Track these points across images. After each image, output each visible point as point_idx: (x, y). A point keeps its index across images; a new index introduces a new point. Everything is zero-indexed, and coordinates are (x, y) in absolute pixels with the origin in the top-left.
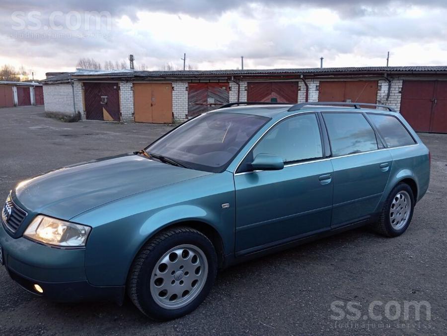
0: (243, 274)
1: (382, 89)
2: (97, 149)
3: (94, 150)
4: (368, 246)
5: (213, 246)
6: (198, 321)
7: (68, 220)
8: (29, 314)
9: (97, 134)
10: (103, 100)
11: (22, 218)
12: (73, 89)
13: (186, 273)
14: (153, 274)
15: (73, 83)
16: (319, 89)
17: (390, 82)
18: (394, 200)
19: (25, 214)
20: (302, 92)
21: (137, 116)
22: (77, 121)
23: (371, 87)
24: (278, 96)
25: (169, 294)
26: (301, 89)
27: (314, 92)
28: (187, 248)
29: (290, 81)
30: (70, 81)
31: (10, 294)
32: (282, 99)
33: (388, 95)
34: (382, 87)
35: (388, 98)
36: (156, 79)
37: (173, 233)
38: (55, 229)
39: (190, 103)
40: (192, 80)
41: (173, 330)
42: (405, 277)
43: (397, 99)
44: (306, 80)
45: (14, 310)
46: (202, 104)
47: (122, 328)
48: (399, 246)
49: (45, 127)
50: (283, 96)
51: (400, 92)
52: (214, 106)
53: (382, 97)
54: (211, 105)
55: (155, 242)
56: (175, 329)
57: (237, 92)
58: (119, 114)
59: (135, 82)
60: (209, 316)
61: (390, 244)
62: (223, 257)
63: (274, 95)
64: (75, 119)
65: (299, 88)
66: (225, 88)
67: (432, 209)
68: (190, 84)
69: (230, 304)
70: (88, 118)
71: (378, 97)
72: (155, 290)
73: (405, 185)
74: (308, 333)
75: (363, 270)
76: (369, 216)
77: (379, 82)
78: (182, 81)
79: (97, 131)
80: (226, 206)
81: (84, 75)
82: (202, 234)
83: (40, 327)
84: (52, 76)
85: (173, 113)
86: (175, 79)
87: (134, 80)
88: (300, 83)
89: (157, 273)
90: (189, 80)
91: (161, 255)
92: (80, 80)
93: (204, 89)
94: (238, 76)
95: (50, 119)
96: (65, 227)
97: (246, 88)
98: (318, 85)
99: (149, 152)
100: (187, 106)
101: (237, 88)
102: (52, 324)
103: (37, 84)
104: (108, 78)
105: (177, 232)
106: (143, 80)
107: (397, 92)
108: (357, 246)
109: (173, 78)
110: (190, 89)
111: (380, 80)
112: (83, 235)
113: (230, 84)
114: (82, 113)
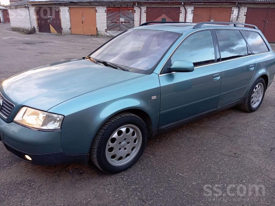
0: (160, 139)
1: (234, 13)
2: (49, 53)
3: (47, 53)
4: (237, 119)
5: (145, 125)
6: (137, 172)
7: (46, 110)
8: (21, 171)
9: (48, 42)
10: (49, 19)
11: (12, 108)
12: (29, 12)
13: (128, 143)
14: (107, 145)
15: (29, 7)
16: (194, 12)
17: (239, 8)
18: (255, 89)
19: (13, 106)
20: (182, 14)
21: (73, 30)
22: (33, 34)
23: (227, 11)
24: (166, 17)
25: (118, 157)
26: (182, 12)
27: (190, 14)
28: (129, 127)
29: (175, 6)
30: (26, 6)
31: (6, 157)
32: (169, 19)
33: (238, 17)
34: (234, 11)
35: (237, 19)
36: (85, 4)
37: (120, 117)
38: (37, 116)
39: (108, 22)
40: (109, 5)
41: (121, 180)
42: (263, 139)
43: (243, 20)
44: (185, 6)
45: (10, 168)
46: (116, 22)
47: (86, 180)
48: (255, 118)
49: (12, 38)
50: (170, 17)
51: (245, 15)
52: (124, 23)
53: (234, 18)
54: (122, 22)
55: (108, 124)
56: (122, 179)
57: (140, 14)
58: (60, 29)
59: (70, 6)
60: (143, 169)
61: (249, 117)
62: (151, 131)
63: (164, 16)
64: (32, 32)
65: (180, 11)
66: (131, 11)
67: (272, 93)
68: (109, 8)
69: (155, 160)
70: (40, 31)
71: (231, 18)
72: (108, 155)
73: (262, 79)
74: (210, 179)
75: (236, 135)
76: (239, 100)
77: (232, 8)
78: (102, 5)
79: (48, 41)
80: (154, 97)
81: (36, 2)
82: (138, 117)
83: (30, 181)
84: (14, 3)
85: (97, 28)
86: (98, 4)
87: (69, 5)
88: (181, 8)
89: (110, 144)
90: (107, 5)
91: (112, 132)
92: (33, 5)
93: (117, 12)
94: (140, 3)
95: (14, 32)
96: (45, 115)
97: (146, 11)
98: (193, 9)
99: (94, 58)
100: (106, 23)
101: (140, 11)
102: (39, 178)
103: (4, 8)
104: (52, 3)
105: (123, 116)
106: (75, 5)
107: (243, 15)
108: (229, 119)
109: (96, 4)
110: (108, 11)
111: (233, 7)
112: (58, 121)
113: (135, 8)
114: (36, 28)
